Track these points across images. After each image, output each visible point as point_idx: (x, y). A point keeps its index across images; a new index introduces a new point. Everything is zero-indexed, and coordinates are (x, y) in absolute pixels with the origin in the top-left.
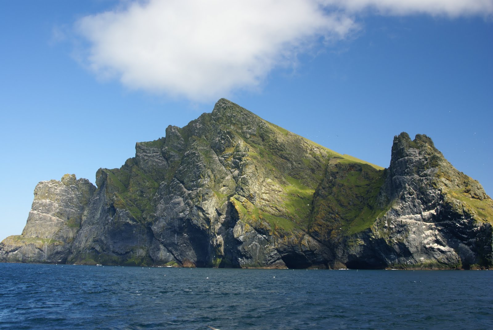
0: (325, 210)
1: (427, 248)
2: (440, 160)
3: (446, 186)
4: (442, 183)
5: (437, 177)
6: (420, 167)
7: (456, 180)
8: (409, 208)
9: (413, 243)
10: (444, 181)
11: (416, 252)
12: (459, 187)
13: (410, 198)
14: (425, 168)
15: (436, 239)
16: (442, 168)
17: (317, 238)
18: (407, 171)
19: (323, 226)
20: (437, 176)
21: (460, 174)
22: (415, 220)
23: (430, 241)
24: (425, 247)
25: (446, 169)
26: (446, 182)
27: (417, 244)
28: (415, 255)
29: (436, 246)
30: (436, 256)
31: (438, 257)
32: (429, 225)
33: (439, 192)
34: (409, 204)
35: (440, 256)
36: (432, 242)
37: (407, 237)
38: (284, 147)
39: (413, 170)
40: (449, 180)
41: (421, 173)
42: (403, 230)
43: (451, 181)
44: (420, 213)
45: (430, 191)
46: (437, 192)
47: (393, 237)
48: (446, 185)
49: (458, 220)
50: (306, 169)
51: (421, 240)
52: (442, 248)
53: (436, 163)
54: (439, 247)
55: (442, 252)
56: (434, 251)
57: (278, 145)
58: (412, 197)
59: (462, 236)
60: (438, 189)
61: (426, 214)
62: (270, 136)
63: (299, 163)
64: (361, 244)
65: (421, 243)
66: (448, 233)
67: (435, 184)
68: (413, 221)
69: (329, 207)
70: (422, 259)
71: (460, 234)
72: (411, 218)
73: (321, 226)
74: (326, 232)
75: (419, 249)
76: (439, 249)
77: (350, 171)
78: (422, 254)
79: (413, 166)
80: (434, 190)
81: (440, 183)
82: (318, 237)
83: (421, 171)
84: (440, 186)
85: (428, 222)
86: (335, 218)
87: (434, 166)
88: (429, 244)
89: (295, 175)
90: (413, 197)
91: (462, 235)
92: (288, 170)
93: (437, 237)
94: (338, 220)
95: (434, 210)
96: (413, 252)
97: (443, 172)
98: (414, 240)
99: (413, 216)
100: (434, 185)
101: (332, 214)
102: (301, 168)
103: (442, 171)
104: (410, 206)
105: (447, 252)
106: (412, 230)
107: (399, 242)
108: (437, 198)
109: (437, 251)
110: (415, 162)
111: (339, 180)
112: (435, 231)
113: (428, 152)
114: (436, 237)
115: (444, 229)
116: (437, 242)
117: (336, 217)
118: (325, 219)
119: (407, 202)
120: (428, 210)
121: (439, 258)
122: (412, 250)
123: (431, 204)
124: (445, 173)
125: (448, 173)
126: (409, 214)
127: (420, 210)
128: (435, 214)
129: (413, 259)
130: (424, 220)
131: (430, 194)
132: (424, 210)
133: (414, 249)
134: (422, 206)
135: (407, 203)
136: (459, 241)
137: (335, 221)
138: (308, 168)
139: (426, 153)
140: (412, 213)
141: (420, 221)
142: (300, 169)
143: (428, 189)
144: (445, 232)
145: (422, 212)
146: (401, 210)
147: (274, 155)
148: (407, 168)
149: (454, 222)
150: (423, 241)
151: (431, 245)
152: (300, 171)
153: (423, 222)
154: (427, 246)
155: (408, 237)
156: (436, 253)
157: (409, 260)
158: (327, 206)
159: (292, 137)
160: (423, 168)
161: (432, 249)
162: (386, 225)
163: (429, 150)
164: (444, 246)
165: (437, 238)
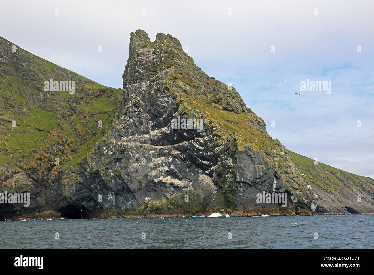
0: (53, 140)
1: (156, 183)
2: (177, 56)
3: (186, 93)
4: (179, 89)
5: (173, 81)
6: (152, 69)
7: (203, 86)
8: (134, 127)
9: (135, 175)
10: (184, 87)
11: (139, 189)
12: (207, 96)
13: (135, 112)
14: (158, 70)
15: (168, 170)
16: (179, 67)
17: (33, 176)
18: (136, 76)
19: (43, 160)
20: (171, 78)
21: (210, 80)
22: (140, 143)
23: (160, 172)
24: (153, 181)
25: (187, 70)
26: (186, 87)
27: (140, 178)
28: (138, 194)
29: (168, 180)
30: (166, 194)
31: (170, 196)
32: (160, 149)
33: (174, 100)
34: (134, 120)
35: (173, 194)
36: (164, 174)
37: (126, 168)
38: (38, 76)
39: (143, 74)
40: (190, 86)
41: (152, 77)
42: (123, 158)
43: (195, 87)
44: (148, 133)
45: (162, 100)
46: (170, 101)
47: (110, 169)
48: (185, 91)
49: (197, 138)
50: (62, 100)
51: (147, 171)
52: (176, 182)
53: (172, 61)
54: (172, 182)
55: (177, 188)
56: (166, 187)
57: (31, 74)
58: (138, 110)
59: (203, 163)
60: (172, 97)
61: (156, 133)
62: (24, 65)
63: (53, 95)
64: (76, 181)
65: (147, 176)
66: (185, 159)
67: (168, 90)
68: (138, 144)
69: (59, 137)
70: (147, 199)
71: (200, 160)
72: (135, 141)
73: (41, 160)
74: (46, 169)
75: (144, 185)
76: (172, 184)
77: (100, 97)
78: (148, 192)
79: (143, 69)
80: (167, 98)
81: (175, 88)
82: (35, 175)
83: (153, 74)
84: (176, 93)
85: (159, 144)
86: (63, 150)
87: (169, 66)
88: (159, 177)
89: (46, 108)
90: (140, 111)
91: (203, 161)
92: (38, 101)
93: (171, 166)
94: (67, 153)
95: (167, 127)
96: (135, 189)
97: (181, 74)
98: (137, 170)
99: (138, 137)
100: (166, 91)
101: (61, 145)
102: (55, 100)
103: (179, 72)
104: (135, 123)
105: (183, 188)
106: (134, 156)
107: (116, 175)
108: (170, 109)
109: (169, 187)
110: (146, 63)
111: (81, 107)
112: (168, 158)
113: (164, 49)
114: (169, 167)
115: (180, 154)
116: (171, 173)
117: (66, 149)
118: (49, 152)
119: (132, 118)
120: (159, 128)
121: (172, 197)
122: (133, 186)
123: (162, 118)
124: (184, 75)
125: (189, 76)
126: (133, 134)
127: (147, 128)
128: (168, 132)
129: (134, 200)
130: (153, 142)
131: (160, 103)
132: (154, 128)
133: (136, 185)
134: (151, 122)
135: (132, 120)
136: (201, 171)
137: (63, 153)
138: (64, 100)
139: (161, 51)
140: (137, 132)
141: (147, 144)
142: (53, 101)
143: (158, 97)
144: (182, 159)
145: (150, 131)
146: (123, 129)
147: (26, 85)
148: (136, 72)
149: (193, 143)
150: (149, 172)
151: (162, 178)
152: (53, 102)
153: (151, 145)
154: (156, 180)
155: (128, 166)
156: (169, 190)
157: (130, 202)
158: (56, 136)
159: (59, 71)
160: (156, 71)
161: (163, 184)
162: (105, 152)
163: (166, 47)
164: (180, 179)
165: (171, 168)
